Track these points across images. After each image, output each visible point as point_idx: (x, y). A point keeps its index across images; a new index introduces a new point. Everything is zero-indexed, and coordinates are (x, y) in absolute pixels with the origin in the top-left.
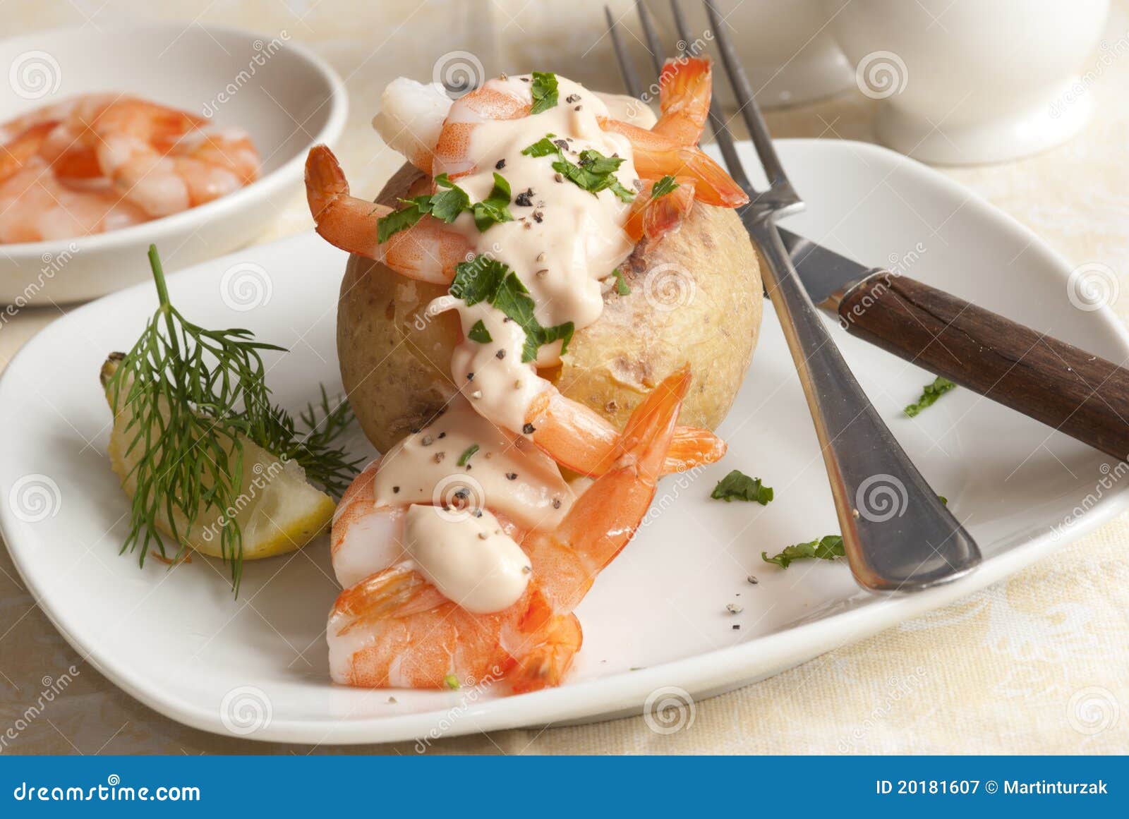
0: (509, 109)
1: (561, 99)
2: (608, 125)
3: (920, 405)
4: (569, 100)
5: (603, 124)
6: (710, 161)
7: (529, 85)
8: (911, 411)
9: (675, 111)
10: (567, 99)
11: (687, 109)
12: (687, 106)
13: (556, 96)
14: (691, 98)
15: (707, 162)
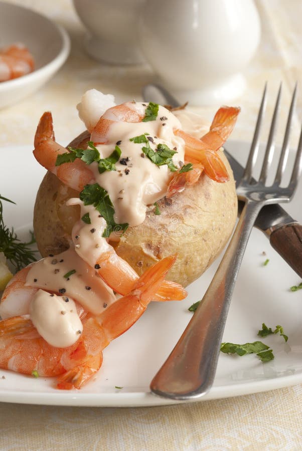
0: (133, 117)
1: (158, 118)
2: (178, 132)
3: (299, 287)
4: (162, 119)
5: (176, 132)
6: (219, 159)
7: (145, 108)
8: (294, 289)
9: (215, 130)
10: (161, 119)
11: (220, 131)
12: (221, 129)
13: (156, 115)
14: (224, 126)
15: (217, 159)
